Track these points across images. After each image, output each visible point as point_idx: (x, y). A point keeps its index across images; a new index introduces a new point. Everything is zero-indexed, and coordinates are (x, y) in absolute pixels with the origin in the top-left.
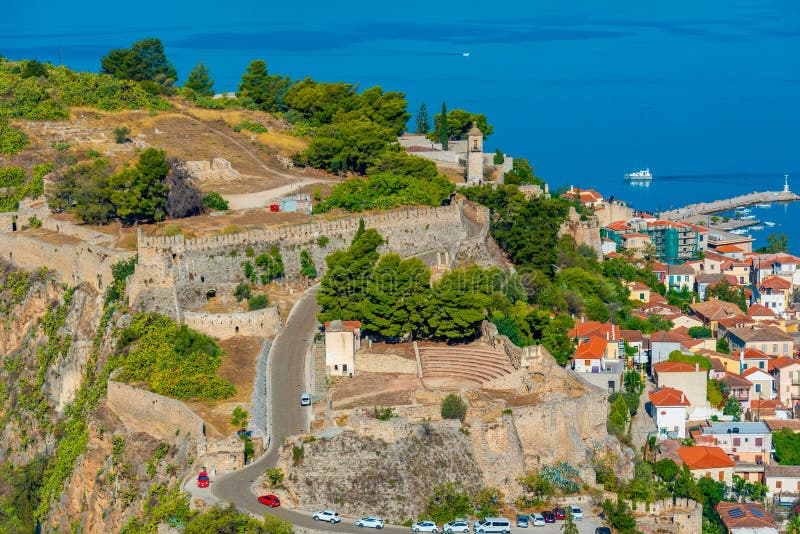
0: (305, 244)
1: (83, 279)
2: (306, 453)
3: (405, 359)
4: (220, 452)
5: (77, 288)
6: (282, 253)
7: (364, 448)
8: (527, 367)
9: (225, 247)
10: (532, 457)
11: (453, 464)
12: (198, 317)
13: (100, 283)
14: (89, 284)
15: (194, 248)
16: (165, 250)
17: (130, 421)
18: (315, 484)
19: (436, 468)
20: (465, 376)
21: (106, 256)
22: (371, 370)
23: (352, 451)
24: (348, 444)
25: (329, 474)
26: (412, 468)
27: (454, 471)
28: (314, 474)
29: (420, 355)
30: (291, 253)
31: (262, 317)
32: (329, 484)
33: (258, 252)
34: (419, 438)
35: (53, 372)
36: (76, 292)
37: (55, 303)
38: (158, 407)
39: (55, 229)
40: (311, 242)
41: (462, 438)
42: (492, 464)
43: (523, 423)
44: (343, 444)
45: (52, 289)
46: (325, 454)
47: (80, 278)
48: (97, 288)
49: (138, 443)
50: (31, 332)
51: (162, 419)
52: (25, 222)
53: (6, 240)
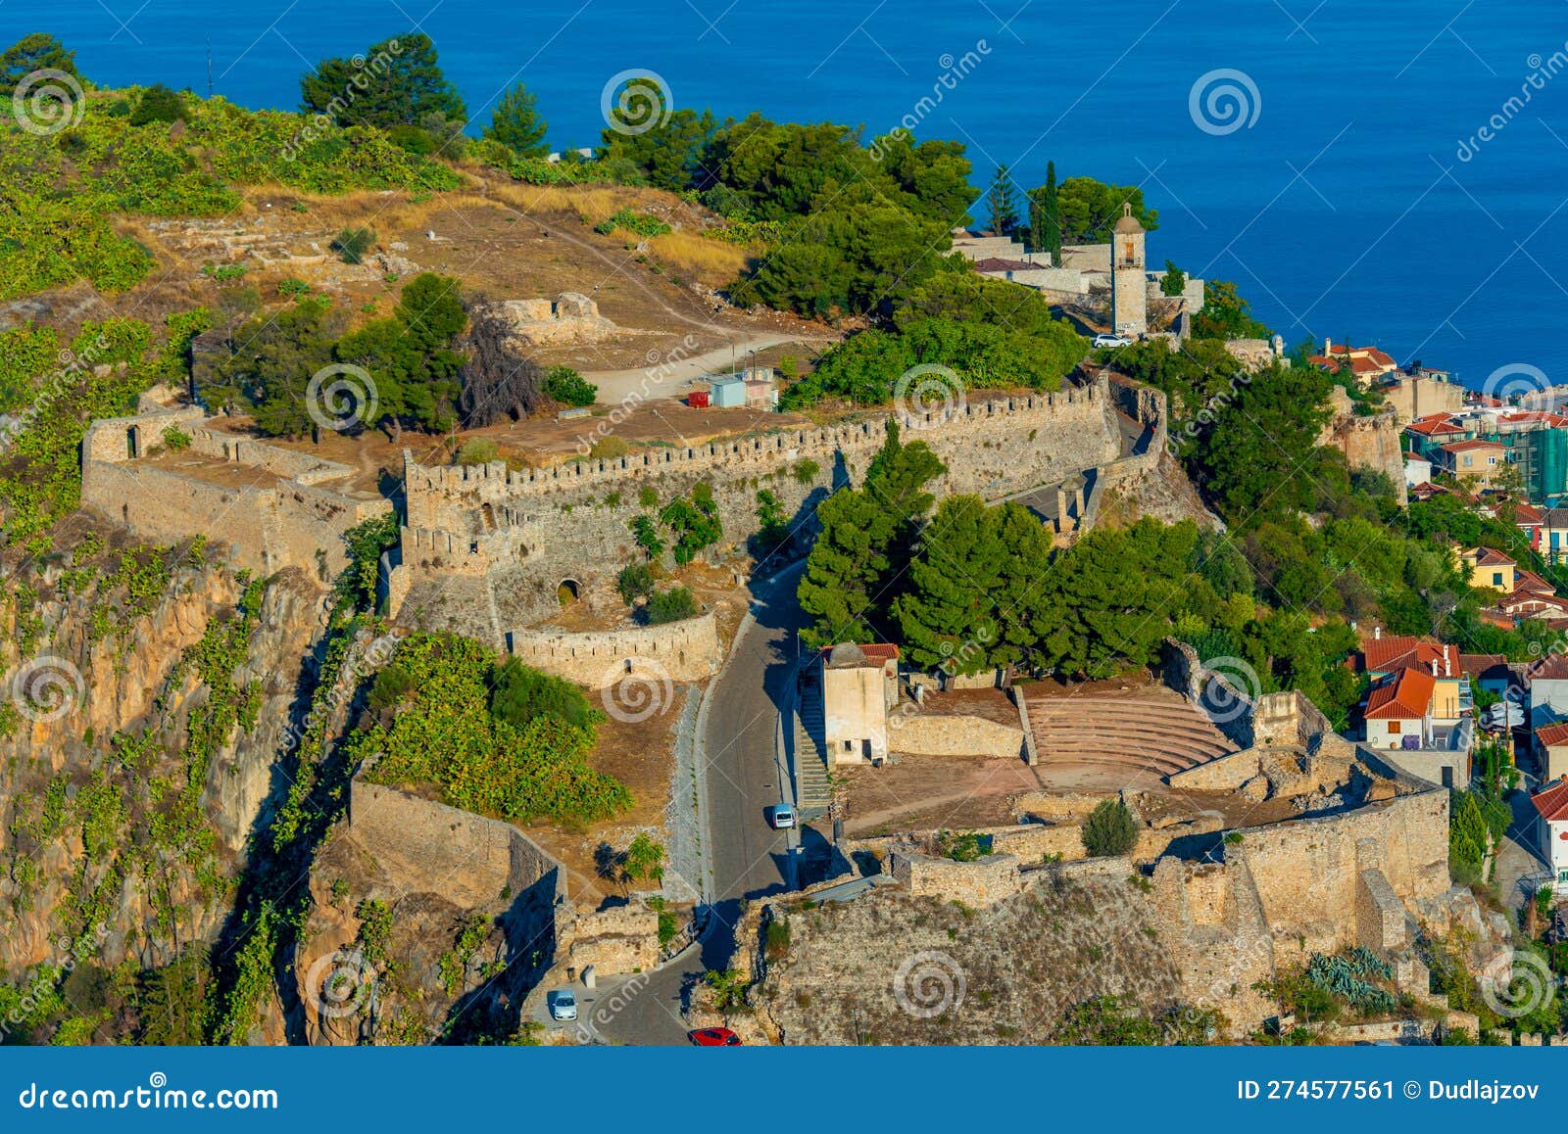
0: (768, 477)
1: (286, 560)
2: (795, 935)
3: (998, 727)
4: (605, 936)
5: (275, 579)
6: (719, 496)
7: (920, 922)
8: (1268, 741)
9: (594, 487)
10: (1289, 937)
11: (1116, 954)
12: (542, 639)
13: (322, 569)
14: (299, 571)
15: (527, 488)
16: (464, 495)
17: (402, 869)
18: (815, 1002)
19: (1079, 962)
20: (1132, 760)
21: (335, 509)
22: (925, 751)
23: (895, 929)
24: (887, 915)
25: (847, 981)
26: (1027, 965)
27: (1119, 970)
28: (815, 982)
29: (1030, 717)
30: (738, 497)
31: (680, 639)
32: (848, 1003)
33: (664, 495)
34: (1041, 899)
35: (223, 764)
36: (273, 590)
37: (222, 613)
38: (462, 838)
39: (221, 453)
40: (781, 472)
41: (1135, 898)
42: (1202, 953)
43: (1267, 862)
44: (875, 914)
45: (217, 584)
46: (837, 936)
47: (283, 558)
48: (317, 580)
49: (421, 917)
50: (173, 678)
51: (471, 866)
52: (151, 435)
53: (114, 478)
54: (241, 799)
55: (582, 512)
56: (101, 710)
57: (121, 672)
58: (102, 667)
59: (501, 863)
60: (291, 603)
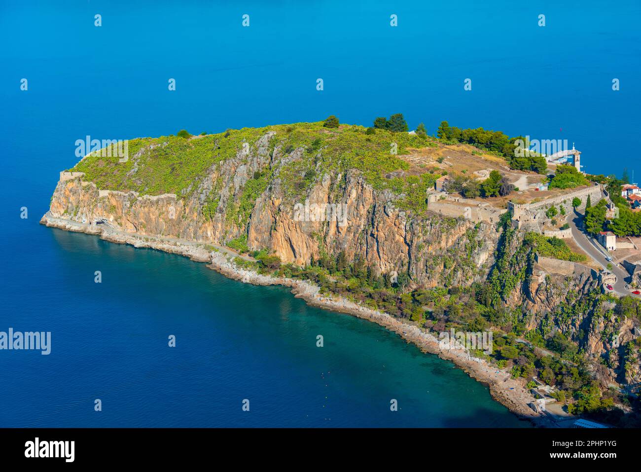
0: (560, 203)
1: (482, 219)
3: (629, 243)
4: (609, 278)
5: (481, 222)
9: (540, 206)
13: (492, 220)
14: (486, 221)
16: (524, 209)
17: (550, 270)
21: (495, 211)
22: (619, 248)
29: (633, 242)
30: (557, 207)
33: (549, 207)
35: (475, 253)
36: (482, 224)
37: (470, 228)
38: (563, 265)
39: (453, 200)
40: (562, 202)
45: (468, 223)
47: (481, 219)
48: (490, 222)
49: (556, 277)
50: (460, 239)
51: (565, 268)
52: (438, 198)
53: (437, 205)
54: (479, 259)
55: (539, 210)
56: (443, 244)
57: (447, 238)
58: (444, 237)
59: (572, 268)
60: (486, 226)
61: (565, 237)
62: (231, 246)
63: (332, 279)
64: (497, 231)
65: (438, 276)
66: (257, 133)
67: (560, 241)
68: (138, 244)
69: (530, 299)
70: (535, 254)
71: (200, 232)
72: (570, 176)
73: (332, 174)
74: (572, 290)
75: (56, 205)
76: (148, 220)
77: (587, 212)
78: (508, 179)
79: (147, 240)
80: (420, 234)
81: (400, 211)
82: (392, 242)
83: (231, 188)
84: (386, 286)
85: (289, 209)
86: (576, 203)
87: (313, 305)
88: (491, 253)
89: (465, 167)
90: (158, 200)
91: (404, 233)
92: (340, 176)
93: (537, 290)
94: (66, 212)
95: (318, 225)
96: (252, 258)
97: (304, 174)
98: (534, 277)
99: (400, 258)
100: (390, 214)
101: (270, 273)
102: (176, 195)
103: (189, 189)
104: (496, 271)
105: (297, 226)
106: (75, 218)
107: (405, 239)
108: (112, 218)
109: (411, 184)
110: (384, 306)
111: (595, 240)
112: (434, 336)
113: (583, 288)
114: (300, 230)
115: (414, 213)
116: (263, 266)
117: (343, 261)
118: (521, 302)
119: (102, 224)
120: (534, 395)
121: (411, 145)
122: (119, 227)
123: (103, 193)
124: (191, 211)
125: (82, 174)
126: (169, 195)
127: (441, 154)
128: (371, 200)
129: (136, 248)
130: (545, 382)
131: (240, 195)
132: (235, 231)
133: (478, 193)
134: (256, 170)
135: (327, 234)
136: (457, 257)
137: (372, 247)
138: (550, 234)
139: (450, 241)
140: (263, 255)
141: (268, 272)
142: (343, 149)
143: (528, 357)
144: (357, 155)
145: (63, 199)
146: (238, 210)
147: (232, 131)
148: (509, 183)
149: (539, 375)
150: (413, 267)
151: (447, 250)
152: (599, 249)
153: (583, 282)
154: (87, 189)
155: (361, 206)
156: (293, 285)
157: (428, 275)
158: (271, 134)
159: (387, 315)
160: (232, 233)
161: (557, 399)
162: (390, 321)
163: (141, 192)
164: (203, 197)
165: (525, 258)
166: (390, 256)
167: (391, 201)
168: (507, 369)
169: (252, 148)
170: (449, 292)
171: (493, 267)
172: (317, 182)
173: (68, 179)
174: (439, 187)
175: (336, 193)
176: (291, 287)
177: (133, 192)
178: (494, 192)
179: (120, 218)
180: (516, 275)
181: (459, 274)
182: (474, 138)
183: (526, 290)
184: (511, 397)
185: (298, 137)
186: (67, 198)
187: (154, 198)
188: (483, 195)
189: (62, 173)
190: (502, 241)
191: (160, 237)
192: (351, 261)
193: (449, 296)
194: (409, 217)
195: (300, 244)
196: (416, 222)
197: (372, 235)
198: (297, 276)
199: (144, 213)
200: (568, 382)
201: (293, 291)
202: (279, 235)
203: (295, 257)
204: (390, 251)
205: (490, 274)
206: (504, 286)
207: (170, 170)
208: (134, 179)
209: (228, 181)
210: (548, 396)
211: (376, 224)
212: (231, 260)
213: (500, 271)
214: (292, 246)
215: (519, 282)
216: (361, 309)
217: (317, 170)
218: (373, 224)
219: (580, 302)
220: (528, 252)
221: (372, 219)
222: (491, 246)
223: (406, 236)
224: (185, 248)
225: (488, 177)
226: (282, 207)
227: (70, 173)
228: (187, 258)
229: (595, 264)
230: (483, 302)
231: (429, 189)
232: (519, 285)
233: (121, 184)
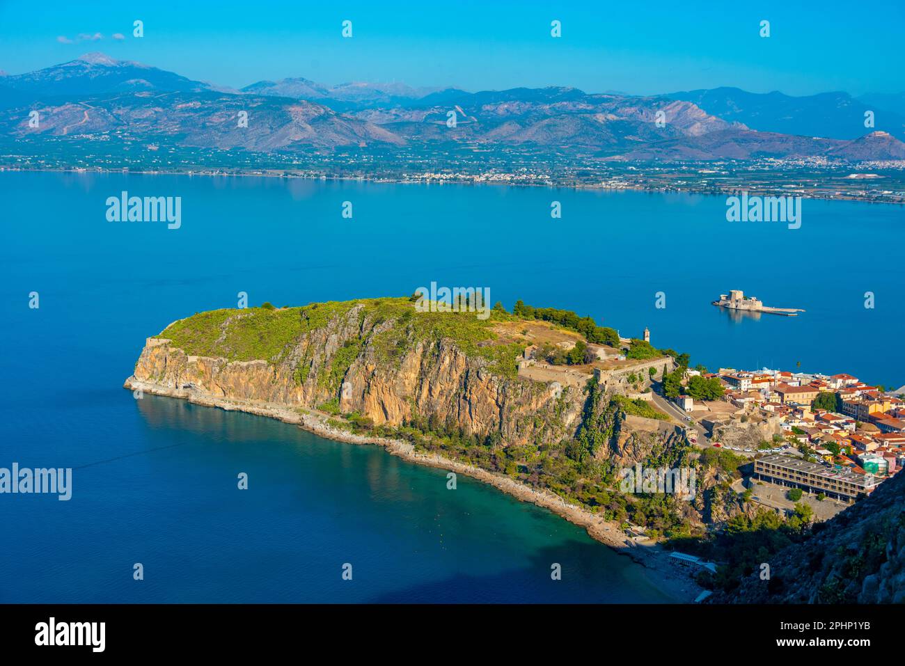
2: (724, 432)
3: (705, 406)
9: (622, 373)
13: (579, 385)
14: (573, 385)
15: (616, 373)
17: (637, 427)
19: (756, 435)
20: (727, 410)
21: (582, 376)
26: (752, 435)
27: (759, 436)
30: (637, 374)
33: (630, 374)
34: (751, 427)
36: (570, 388)
39: (545, 367)
42: (766, 434)
44: (733, 429)
46: (730, 432)
47: (569, 384)
48: (577, 386)
49: (642, 433)
50: (549, 401)
52: (528, 365)
53: (527, 371)
54: (567, 419)
55: (622, 377)
56: (533, 406)
57: (537, 400)
58: (534, 399)
59: (657, 425)
60: (574, 390)
61: (647, 400)
62: (322, 409)
63: (426, 439)
64: (584, 394)
65: (528, 434)
66: (345, 306)
67: (644, 402)
68: (227, 407)
69: (618, 453)
70: (623, 413)
71: (290, 396)
72: (644, 349)
73: (425, 343)
74: (658, 445)
75: (141, 370)
76: (237, 385)
77: (664, 379)
78: (591, 349)
79: (236, 404)
80: (512, 397)
81: (492, 376)
82: (484, 404)
83: (322, 355)
84: (478, 444)
85: (383, 374)
86: (652, 371)
87: (409, 461)
88: (578, 413)
89: (547, 340)
90: (247, 367)
91: (495, 396)
92: (432, 344)
93: (625, 445)
94: (151, 376)
95: (410, 389)
96: (345, 419)
97: (396, 342)
98: (623, 433)
99: (492, 419)
100: (484, 379)
101: (364, 433)
102: (266, 361)
103: (280, 356)
104: (583, 430)
105: (391, 389)
106: (161, 383)
107: (497, 401)
108: (200, 383)
109: (500, 353)
110: (478, 462)
111: (673, 403)
112: (528, 486)
113: (668, 442)
114: (394, 393)
115: (506, 377)
116: (356, 426)
117: (436, 422)
118: (608, 457)
119: (188, 389)
120: (628, 534)
121: (496, 319)
122: (207, 391)
123: (192, 359)
124: (282, 376)
125: (168, 340)
126: (260, 361)
127: (524, 328)
128: (464, 367)
129: (226, 410)
130: (637, 523)
131: (331, 362)
132: (326, 395)
133: (565, 361)
134: (346, 339)
135: (419, 397)
136: (547, 417)
137: (464, 408)
138: (635, 396)
139: (540, 403)
140: (356, 416)
141: (362, 432)
142: (434, 320)
143: (619, 502)
144: (448, 326)
145: (149, 365)
146: (329, 375)
147: (318, 304)
148: (593, 352)
149: (631, 518)
150: (505, 426)
151: (537, 412)
152: (678, 410)
153: (667, 437)
154: (174, 355)
155: (454, 372)
156: (387, 444)
157: (518, 434)
158: (360, 307)
159: (481, 470)
160: (322, 397)
161: (650, 537)
162: (483, 474)
163: (230, 358)
164: (294, 363)
165: (613, 417)
166: (482, 416)
167: (484, 367)
168: (600, 514)
169: (343, 318)
170: (539, 449)
171: (580, 427)
172: (410, 349)
173: (154, 345)
174: (527, 355)
175: (429, 360)
176: (385, 446)
177: (222, 358)
178: (580, 360)
179: (209, 382)
180: (604, 432)
181: (549, 432)
182: (549, 316)
183: (614, 446)
184: (608, 536)
185: (388, 310)
186: (153, 363)
187: (245, 364)
188: (570, 362)
189: (148, 340)
190: (589, 404)
191: (249, 401)
192: (442, 422)
193: (539, 452)
194: (501, 381)
195: (393, 407)
196: (508, 386)
197: (465, 398)
198: (391, 435)
199: (234, 378)
200: (659, 522)
201: (387, 449)
202: (372, 398)
203: (387, 419)
204: (482, 413)
205: (578, 432)
206: (593, 442)
207: (258, 338)
208: (222, 346)
209: (320, 349)
210: (642, 534)
211: (469, 388)
212: (324, 421)
213: (588, 429)
214: (384, 409)
215: (607, 439)
216: (455, 464)
217: (409, 339)
218: (466, 388)
219: (666, 454)
220: (615, 412)
221: (465, 383)
222: (578, 408)
223: (498, 398)
224: (275, 411)
225: (574, 346)
226: (376, 372)
227: (157, 340)
228: (278, 420)
229: (677, 422)
230: (573, 457)
231: (518, 357)
232: (607, 441)
233: (210, 350)
